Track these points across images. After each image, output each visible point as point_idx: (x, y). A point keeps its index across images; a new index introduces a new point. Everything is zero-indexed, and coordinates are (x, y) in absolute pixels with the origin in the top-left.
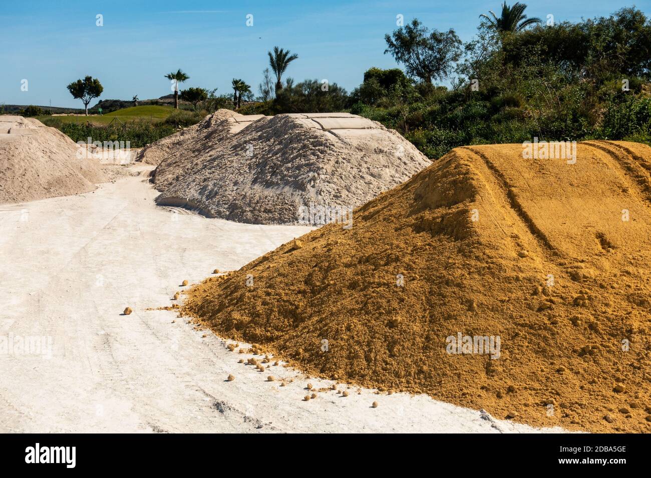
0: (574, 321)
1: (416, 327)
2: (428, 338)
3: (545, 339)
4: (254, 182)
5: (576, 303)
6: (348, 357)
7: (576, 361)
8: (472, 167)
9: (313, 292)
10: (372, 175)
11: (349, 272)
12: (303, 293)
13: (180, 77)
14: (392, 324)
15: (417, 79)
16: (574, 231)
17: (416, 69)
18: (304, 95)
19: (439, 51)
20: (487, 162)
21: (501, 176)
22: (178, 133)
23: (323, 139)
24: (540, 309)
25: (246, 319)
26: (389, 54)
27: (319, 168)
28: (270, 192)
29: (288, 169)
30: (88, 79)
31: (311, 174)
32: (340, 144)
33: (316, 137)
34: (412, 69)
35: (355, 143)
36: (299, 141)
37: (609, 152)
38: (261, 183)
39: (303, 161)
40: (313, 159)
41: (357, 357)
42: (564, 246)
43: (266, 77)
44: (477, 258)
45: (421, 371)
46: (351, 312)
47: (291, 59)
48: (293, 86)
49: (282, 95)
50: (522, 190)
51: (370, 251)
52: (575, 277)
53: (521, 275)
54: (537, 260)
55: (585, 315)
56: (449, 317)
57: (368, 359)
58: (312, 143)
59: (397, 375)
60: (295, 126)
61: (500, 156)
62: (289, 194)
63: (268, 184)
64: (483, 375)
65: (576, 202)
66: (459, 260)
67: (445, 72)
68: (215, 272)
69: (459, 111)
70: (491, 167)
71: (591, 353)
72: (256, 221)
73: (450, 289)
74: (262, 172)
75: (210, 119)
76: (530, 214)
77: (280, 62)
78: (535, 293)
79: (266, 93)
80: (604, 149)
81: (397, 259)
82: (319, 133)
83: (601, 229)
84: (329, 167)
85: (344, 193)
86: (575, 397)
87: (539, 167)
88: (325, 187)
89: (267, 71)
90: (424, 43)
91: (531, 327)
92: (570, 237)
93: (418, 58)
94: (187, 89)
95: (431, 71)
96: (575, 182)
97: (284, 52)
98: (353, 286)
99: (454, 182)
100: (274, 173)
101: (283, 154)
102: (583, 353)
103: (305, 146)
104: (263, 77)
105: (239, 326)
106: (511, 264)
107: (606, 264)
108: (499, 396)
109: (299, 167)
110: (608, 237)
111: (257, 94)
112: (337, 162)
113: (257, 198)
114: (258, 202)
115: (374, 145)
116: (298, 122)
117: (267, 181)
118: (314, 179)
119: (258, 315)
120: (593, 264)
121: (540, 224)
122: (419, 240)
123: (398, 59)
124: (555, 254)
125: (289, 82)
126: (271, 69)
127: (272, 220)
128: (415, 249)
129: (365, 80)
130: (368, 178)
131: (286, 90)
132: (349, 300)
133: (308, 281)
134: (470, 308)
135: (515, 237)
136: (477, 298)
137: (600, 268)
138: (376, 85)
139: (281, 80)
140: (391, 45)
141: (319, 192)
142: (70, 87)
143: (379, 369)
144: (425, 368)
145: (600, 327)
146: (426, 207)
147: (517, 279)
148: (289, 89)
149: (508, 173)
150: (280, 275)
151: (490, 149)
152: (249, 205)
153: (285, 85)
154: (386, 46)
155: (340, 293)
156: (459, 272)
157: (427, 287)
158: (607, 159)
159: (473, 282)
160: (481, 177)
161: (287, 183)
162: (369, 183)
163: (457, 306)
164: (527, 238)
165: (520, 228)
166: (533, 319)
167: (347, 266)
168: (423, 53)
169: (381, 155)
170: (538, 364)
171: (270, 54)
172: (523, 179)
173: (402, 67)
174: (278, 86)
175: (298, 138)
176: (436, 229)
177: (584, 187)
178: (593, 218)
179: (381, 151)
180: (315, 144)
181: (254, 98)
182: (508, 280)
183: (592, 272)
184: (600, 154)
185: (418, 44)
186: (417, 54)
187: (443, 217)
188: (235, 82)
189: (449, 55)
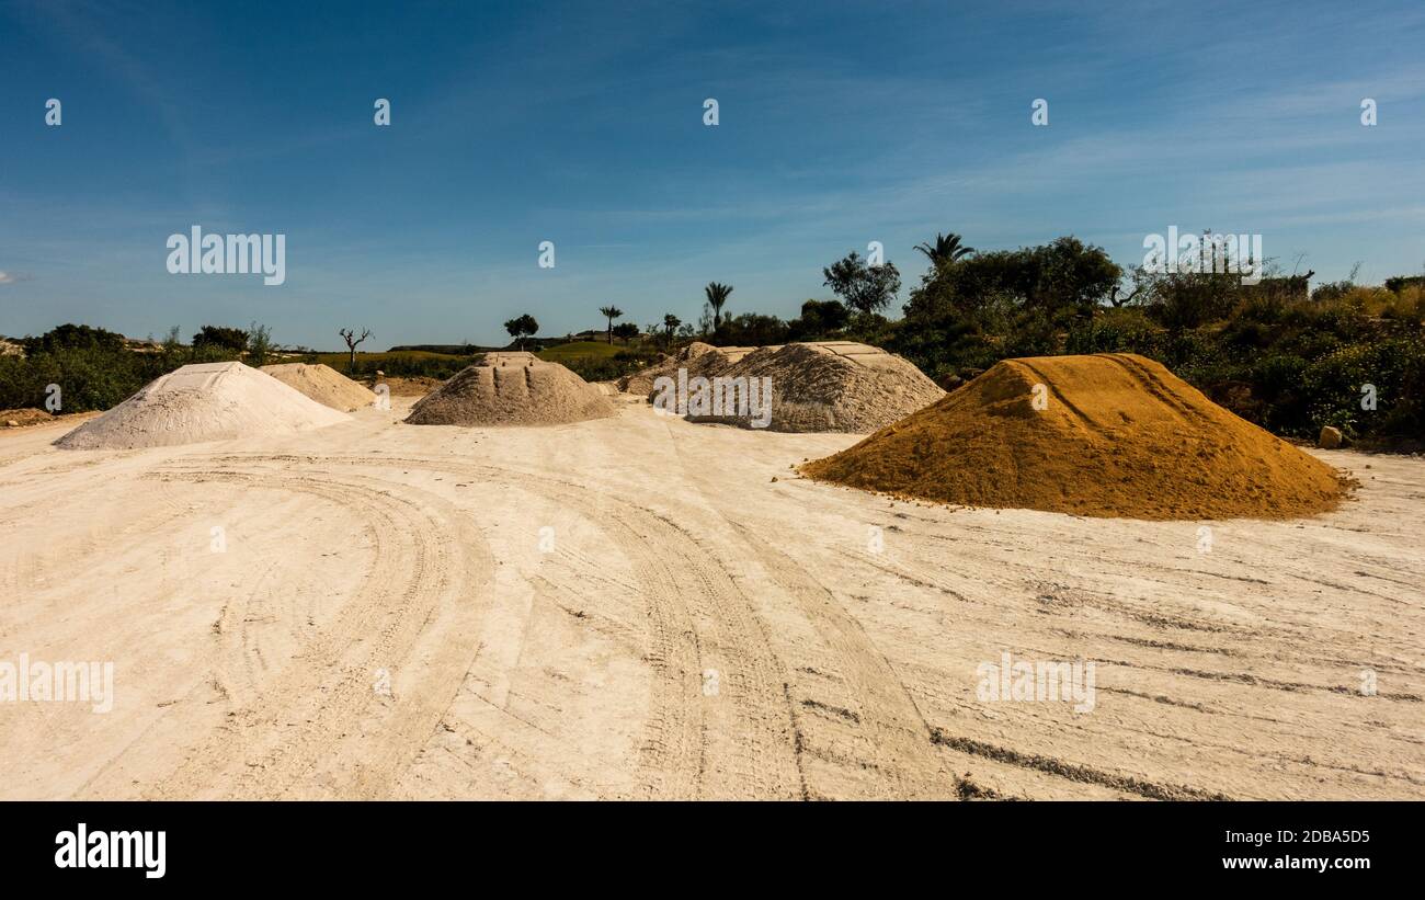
0: (1116, 463)
1: (1010, 471)
2: (1019, 478)
3: (1099, 474)
4: (784, 399)
5: (1115, 453)
6: (966, 492)
7: (1121, 485)
8: (1022, 372)
9: (921, 457)
10: (887, 391)
11: (946, 444)
12: (915, 459)
13: (613, 313)
14: (991, 471)
15: (857, 309)
16: (1104, 411)
17: (855, 300)
18: (743, 328)
19: (878, 282)
20: (1032, 369)
21: (1045, 377)
22: (657, 366)
23: (842, 363)
24: (1092, 457)
25: (876, 478)
26: (828, 287)
27: (843, 387)
28: (801, 408)
29: (814, 388)
30: (526, 317)
31: (837, 391)
32: (856, 366)
33: (835, 361)
34: (852, 300)
35: (869, 366)
36: (820, 365)
37: (1116, 361)
38: (791, 400)
39: (827, 381)
40: (836, 379)
41: (972, 491)
42: (1100, 420)
43: (706, 311)
44: (1043, 429)
45: (1019, 496)
46: (959, 466)
47: (728, 291)
48: (733, 319)
49: (722, 328)
50: (1063, 386)
51: (957, 430)
52: (1111, 438)
53: (1075, 438)
54: (1082, 429)
55: (1123, 459)
56: (1031, 465)
57: (981, 492)
58: (832, 366)
59: (1003, 499)
60: (812, 353)
61: (1041, 365)
62: (819, 409)
63: (799, 401)
64: (1061, 496)
65: (1101, 394)
66: (1030, 430)
67: (884, 303)
68: (806, 460)
69: (919, 339)
70: (1037, 372)
71: (1130, 480)
72: (795, 431)
73: (1028, 448)
74: (790, 391)
75: (687, 351)
76: (1071, 401)
77: (717, 295)
78: (1087, 447)
79: (706, 326)
80: (1112, 359)
81: (982, 433)
82: (836, 358)
83: (1121, 409)
84: (851, 385)
85: (867, 406)
86: (1125, 503)
87: (1071, 372)
88: (851, 402)
89: (707, 305)
90: (862, 275)
91: (1088, 467)
92: (1101, 414)
93: (857, 290)
94: (620, 325)
95: (869, 301)
96: (1097, 380)
97: (722, 286)
98: (953, 452)
99: (1012, 383)
100: (801, 392)
101: (806, 377)
102: (1125, 480)
103: (825, 369)
104: (703, 310)
105: (871, 482)
106: (1067, 431)
107: (1131, 431)
108: (1075, 506)
109: (825, 386)
110: (1127, 414)
111: (697, 328)
112: (857, 381)
113: (791, 412)
114: (792, 416)
115: (886, 367)
116: (813, 349)
117: (796, 399)
118: (840, 395)
119: (884, 475)
120: (1121, 430)
121: (1078, 406)
122: (995, 420)
123: (837, 291)
124: (1095, 425)
125: (728, 315)
126: (710, 303)
127: (809, 430)
128: (994, 426)
129: (803, 313)
130: (885, 393)
131: (725, 323)
132: (952, 460)
133: (915, 451)
134: (1045, 458)
135: (1065, 415)
136: (1048, 453)
137: (1128, 433)
138: (815, 317)
139: (720, 314)
140: (830, 277)
141: (846, 406)
142: (507, 325)
143: (989, 496)
144: (1022, 494)
145: (1133, 466)
146: (993, 400)
147: (1073, 440)
148: (728, 323)
149: (1049, 375)
150: (891, 449)
151: (1032, 360)
152: (785, 418)
153: (724, 319)
154: (825, 279)
155: (943, 457)
156: (1032, 438)
157: (1011, 448)
158: (1116, 365)
159: (1044, 443)
160: (1030, 376)
161: (816, 400)
162: (886, 398)
163: (1035, 458)
164: (1072, 416)
165: (1066, 410)
166: (1088, 463)
167: (943, 440)
168: (861, 285)
169: (892, 376)
170: (1096, 488)
171: (707, 290)
172: (1061, 379)
173: (841, 299)
174: (717, 319)
175: (818, 362)
176: (1007, 413)
177: (1105, 384)
178: (1115, 403)
179: (892, 372)
180: (834, 367)
181: (695, 332)
182: (1066, 441)
183: (1122, 435)
184: (1110, 362)
185: (857, 276)
186: (856, 286)
187: (1009, 405)
188: (667, 317)
189: (887, 287)
